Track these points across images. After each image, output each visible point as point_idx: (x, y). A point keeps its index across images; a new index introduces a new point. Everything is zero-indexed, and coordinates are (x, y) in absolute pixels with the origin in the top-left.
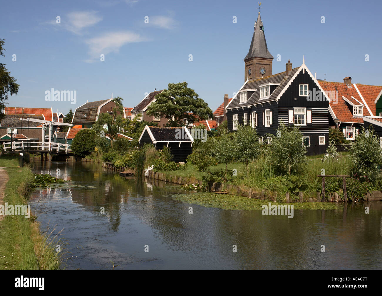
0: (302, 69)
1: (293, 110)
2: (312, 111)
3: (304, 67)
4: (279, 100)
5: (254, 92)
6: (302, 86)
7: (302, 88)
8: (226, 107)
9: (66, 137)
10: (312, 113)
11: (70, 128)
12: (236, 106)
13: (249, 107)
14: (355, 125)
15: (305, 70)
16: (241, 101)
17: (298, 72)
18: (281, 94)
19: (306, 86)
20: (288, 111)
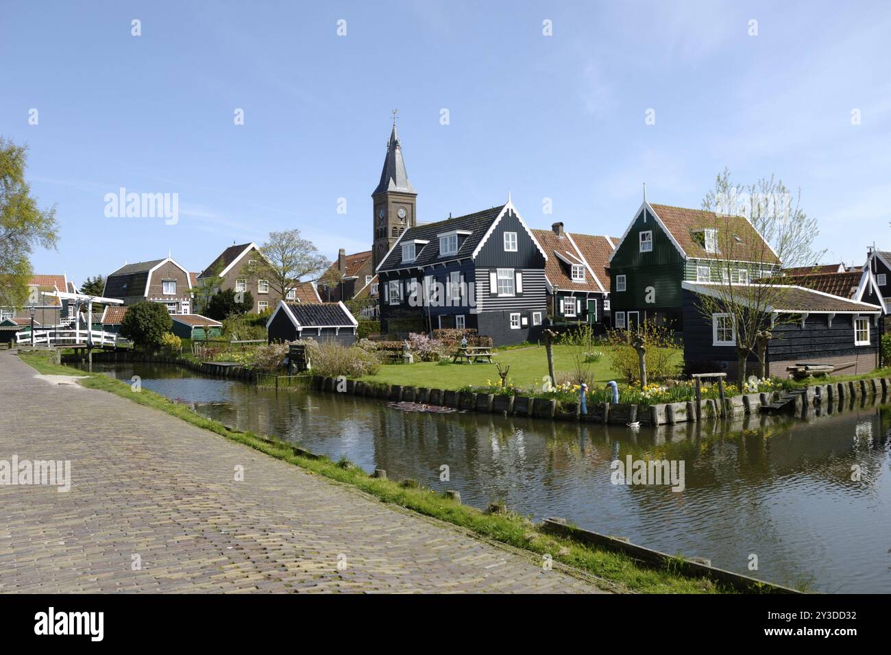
0: (508, 209)
1: (496, 271)
2: (523, 274)
3: (510, 206)
4: (476, 257)
5: (424, 245)
6: (508, 236)
7: (508, 239)
8: (377, 269)
9: (102, 321)
10: (523, 277)
11: (107, 307)
12: (395, 267)
13: (419, 268)
14: (576, 294)
15: (512, 210)
16: (403, 260)
17: (502, 214)
18: (479, 249)
19: (513, 236)
20: (489, 274)
